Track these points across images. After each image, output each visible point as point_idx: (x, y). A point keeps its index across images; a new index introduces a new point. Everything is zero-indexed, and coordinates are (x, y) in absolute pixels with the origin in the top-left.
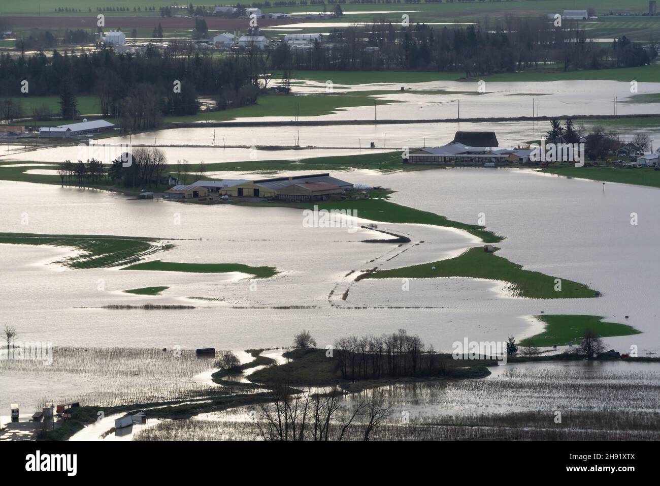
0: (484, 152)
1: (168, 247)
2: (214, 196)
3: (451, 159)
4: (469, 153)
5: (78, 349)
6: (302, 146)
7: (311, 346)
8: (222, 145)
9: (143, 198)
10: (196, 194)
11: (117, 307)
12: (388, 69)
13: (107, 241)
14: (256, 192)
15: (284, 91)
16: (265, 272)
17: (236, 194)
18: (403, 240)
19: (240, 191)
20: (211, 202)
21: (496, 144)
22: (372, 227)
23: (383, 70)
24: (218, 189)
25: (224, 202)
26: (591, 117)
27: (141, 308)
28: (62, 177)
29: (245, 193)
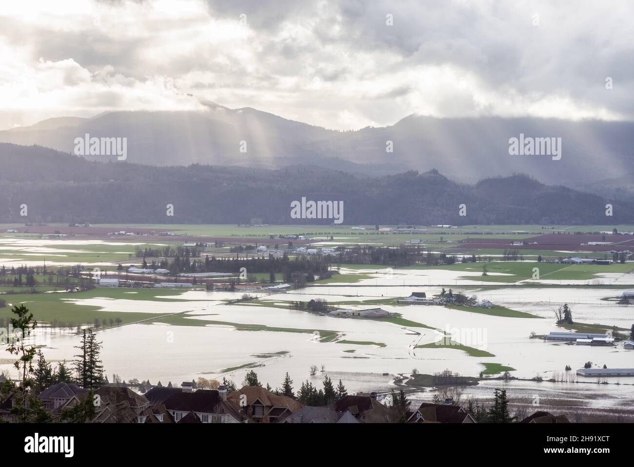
0: (422, 300)
1: (344, 335)
2: (344, 315)
3: (413, 302)
4: (417, 300)
5: (348, 373)
6: (359, 295)
7: (418, 373)
8: (332, 294)
9: (321, 315)
10: (338, 314)
11: (345, 357)
12: (366, 264)
13: (324, 332)
14: (359, 314)
15: (337, 273)
16: (382, 345)
17: (352, 315)
18: (418, 334)
19: (353, 314)
20: (345, 317)
21: (425, 297)
22: (405, 329)
23: (364, 264)
24: (345, 313)
25: (349, 317)
26: (448, 286)
27: (353, 358)
28: (290, 306)
29: (355, 314)
